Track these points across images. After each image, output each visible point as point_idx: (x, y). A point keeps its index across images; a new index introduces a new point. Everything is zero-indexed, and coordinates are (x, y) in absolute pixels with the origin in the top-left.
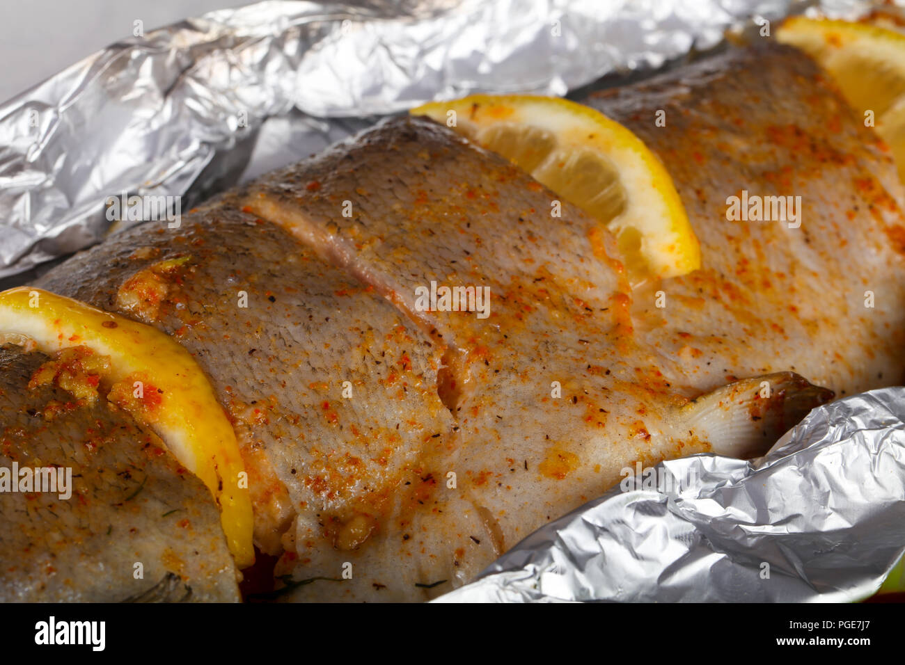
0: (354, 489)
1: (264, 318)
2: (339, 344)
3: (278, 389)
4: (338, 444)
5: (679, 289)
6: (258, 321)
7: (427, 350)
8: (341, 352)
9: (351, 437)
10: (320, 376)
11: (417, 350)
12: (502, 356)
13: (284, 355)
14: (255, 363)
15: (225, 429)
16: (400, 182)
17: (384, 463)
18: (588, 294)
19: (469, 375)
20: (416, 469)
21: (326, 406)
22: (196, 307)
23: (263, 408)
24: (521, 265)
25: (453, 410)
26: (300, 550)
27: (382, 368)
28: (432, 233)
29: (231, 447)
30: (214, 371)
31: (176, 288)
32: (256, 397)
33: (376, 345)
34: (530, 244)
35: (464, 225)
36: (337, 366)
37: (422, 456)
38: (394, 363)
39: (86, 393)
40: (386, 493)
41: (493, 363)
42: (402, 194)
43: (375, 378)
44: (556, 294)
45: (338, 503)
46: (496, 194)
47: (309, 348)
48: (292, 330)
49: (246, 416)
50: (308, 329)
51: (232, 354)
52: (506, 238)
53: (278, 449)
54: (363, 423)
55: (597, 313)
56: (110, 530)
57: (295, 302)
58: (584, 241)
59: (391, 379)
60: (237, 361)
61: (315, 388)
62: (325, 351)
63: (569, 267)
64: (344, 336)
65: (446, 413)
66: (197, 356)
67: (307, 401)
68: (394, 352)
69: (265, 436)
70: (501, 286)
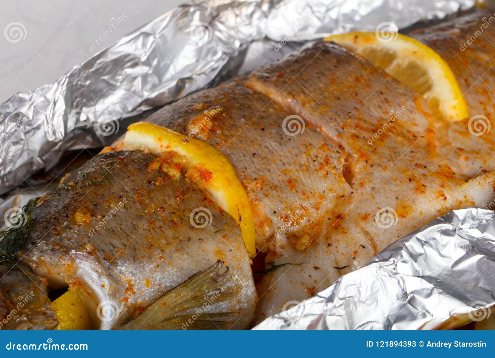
0: (303, 222)
1: (259, 138)
2: (295, 151)
3: (267, 173)
4: (296, 200)
5: (457, 127)
6: (257, 140)
7: (338, 155)
8: (297, 155)
9: (302, 197)
10: (287, 167)
11: (333, 155)
12: (374, 158)
13: (269, 157)
14: (255, 160)
15: (242, 191)
16: (323, 74)
17: (318, 209)
18: (414, 129)
19: (358, 168)
20: (333, 213)
21: (290, 181)
22: (226, 133)
23: (260, 182)
24: (382, 115)
25: (350, 184)
26: (278, 250)
27: (316, 163)
28: (339, 99)
29: (245, 200)
30: (236, 164)
31: (216, 123)
32: (256, 176)
33: (313, 153)
34: (386, 105)
35: (354, 95)
36: (295, 162)
37: (336, 206)
38: (322, 161)
39: (175, 173)
40: (319, 223)
41: (369, 162)
42: (323, 79)
43: (313, 168)
44: (399, 129)
45: (296, 228)
46: (369, 80)
47: (281, 153)
48: (273, 145)
49: (251, 185)
50: (280, 144)
51: (244, 156)
52: (375, 102)
53: (266, 201)
54: (308, 189)
55: (419, 139)
56: (189, 239)
57: (274, 131)
58: (412, 104)
59: (321, 169)
60: (247, 159)
61: (285, 172)
62: (289, 155)
63: (405, 116)
64: (298, 148)
65: (347, 186)
66: (227, 156)
67: (281, 178)
68: (322, 155)
69: (261, 195)
70: (373, 125)
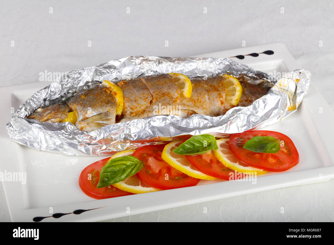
0: (136, 110)
1: (133, 89)
3: (131, 97)
4: (135, 104)
5: (187, 100)
6: (132, 89)
7: (150, 97)
8: (140, 95)
9: (137, 104)
10: (136, 97)
11: (149, 97)
12: (159, 100)
13: (133, 94)
14: (129, 94)
15: (123, 100)
16: (157, 79)
17: (140, 108)
18: (173, 96)
19: (154, 101)
20: (144, 110)
21: (135, 100)
22: (125, 86)
23: (128, 98)
24: (167, 91)
26: (127, 115)
27: (144, 98)
28: (158, 85)
29: (123, 102)
30: (124, 93)
31: (124, 84)
32: (128, 97)
34: (169, 89)
35: (162, 85)
36: (139, 96)
37: (145, 108)
38: (146, 98)
39: (109, 92)
40: (139, 112)
41: (157, 100)
42: (157, 80)
43: (143, 99)
44: (169, 95)
45: (133, 111)
46: (168, 83)
47: (136, 94)
48: (135, 91)
49: (125, 99)
50: (137, 91)
51: (127, 92)
52: (166, 88)
53: (128, 103)
54: (139, 103)
55: (173, 99)
56: (104, 106)
57: (137, 88)
58: (176, 91)
59: (144, 99)
60: (128, 93)
61: (135, 98)
62: (138, 94)
63: (173, 93)
64: (141, 93)
65: (150, 104)
66: (123, 91)
67: (134, 99)
68: (146, 96)
69: (127, 102)
70: (163, 93)
